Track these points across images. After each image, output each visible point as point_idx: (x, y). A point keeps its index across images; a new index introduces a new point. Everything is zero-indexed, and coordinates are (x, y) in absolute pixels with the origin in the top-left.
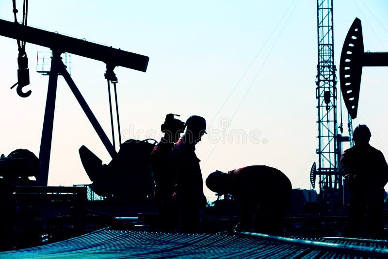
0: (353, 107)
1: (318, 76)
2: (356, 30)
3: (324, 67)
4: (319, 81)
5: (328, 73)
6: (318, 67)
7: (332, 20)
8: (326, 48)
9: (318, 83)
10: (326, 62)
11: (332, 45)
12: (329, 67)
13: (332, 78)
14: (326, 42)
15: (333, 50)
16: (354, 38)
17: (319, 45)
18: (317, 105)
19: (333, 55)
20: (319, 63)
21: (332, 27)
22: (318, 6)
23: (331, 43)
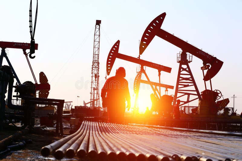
0: (109, 71)
1: (93, 66)
2: (117, 44)
3: (95, 62)
4: (93, 67)
5: (96, 65)
6: (93, 62)
7: (99, 46)
8: (96, 56)
9: (92, 68)
10: (96, 61)
11: (99, 55)
12: (97, 63)
13: (98, 67)
14: (97, 53)
15: (99, 57)
16: (116, 47)
17: (94, 54)
18: (92, 76)
19: (98, 59)
20: (93, 61)
21: (99, 48)
22: (94, 40)
23: (98, 54)
